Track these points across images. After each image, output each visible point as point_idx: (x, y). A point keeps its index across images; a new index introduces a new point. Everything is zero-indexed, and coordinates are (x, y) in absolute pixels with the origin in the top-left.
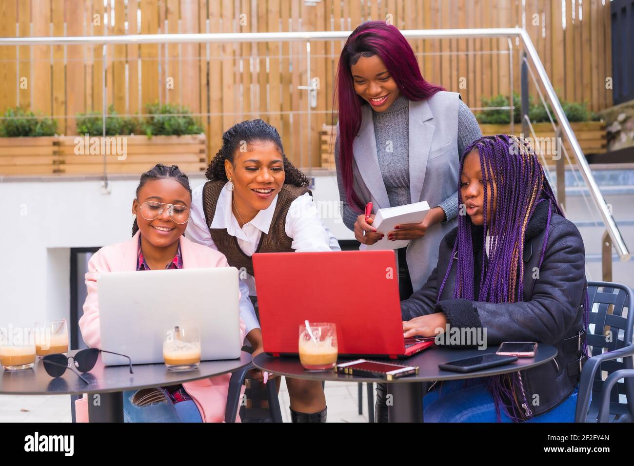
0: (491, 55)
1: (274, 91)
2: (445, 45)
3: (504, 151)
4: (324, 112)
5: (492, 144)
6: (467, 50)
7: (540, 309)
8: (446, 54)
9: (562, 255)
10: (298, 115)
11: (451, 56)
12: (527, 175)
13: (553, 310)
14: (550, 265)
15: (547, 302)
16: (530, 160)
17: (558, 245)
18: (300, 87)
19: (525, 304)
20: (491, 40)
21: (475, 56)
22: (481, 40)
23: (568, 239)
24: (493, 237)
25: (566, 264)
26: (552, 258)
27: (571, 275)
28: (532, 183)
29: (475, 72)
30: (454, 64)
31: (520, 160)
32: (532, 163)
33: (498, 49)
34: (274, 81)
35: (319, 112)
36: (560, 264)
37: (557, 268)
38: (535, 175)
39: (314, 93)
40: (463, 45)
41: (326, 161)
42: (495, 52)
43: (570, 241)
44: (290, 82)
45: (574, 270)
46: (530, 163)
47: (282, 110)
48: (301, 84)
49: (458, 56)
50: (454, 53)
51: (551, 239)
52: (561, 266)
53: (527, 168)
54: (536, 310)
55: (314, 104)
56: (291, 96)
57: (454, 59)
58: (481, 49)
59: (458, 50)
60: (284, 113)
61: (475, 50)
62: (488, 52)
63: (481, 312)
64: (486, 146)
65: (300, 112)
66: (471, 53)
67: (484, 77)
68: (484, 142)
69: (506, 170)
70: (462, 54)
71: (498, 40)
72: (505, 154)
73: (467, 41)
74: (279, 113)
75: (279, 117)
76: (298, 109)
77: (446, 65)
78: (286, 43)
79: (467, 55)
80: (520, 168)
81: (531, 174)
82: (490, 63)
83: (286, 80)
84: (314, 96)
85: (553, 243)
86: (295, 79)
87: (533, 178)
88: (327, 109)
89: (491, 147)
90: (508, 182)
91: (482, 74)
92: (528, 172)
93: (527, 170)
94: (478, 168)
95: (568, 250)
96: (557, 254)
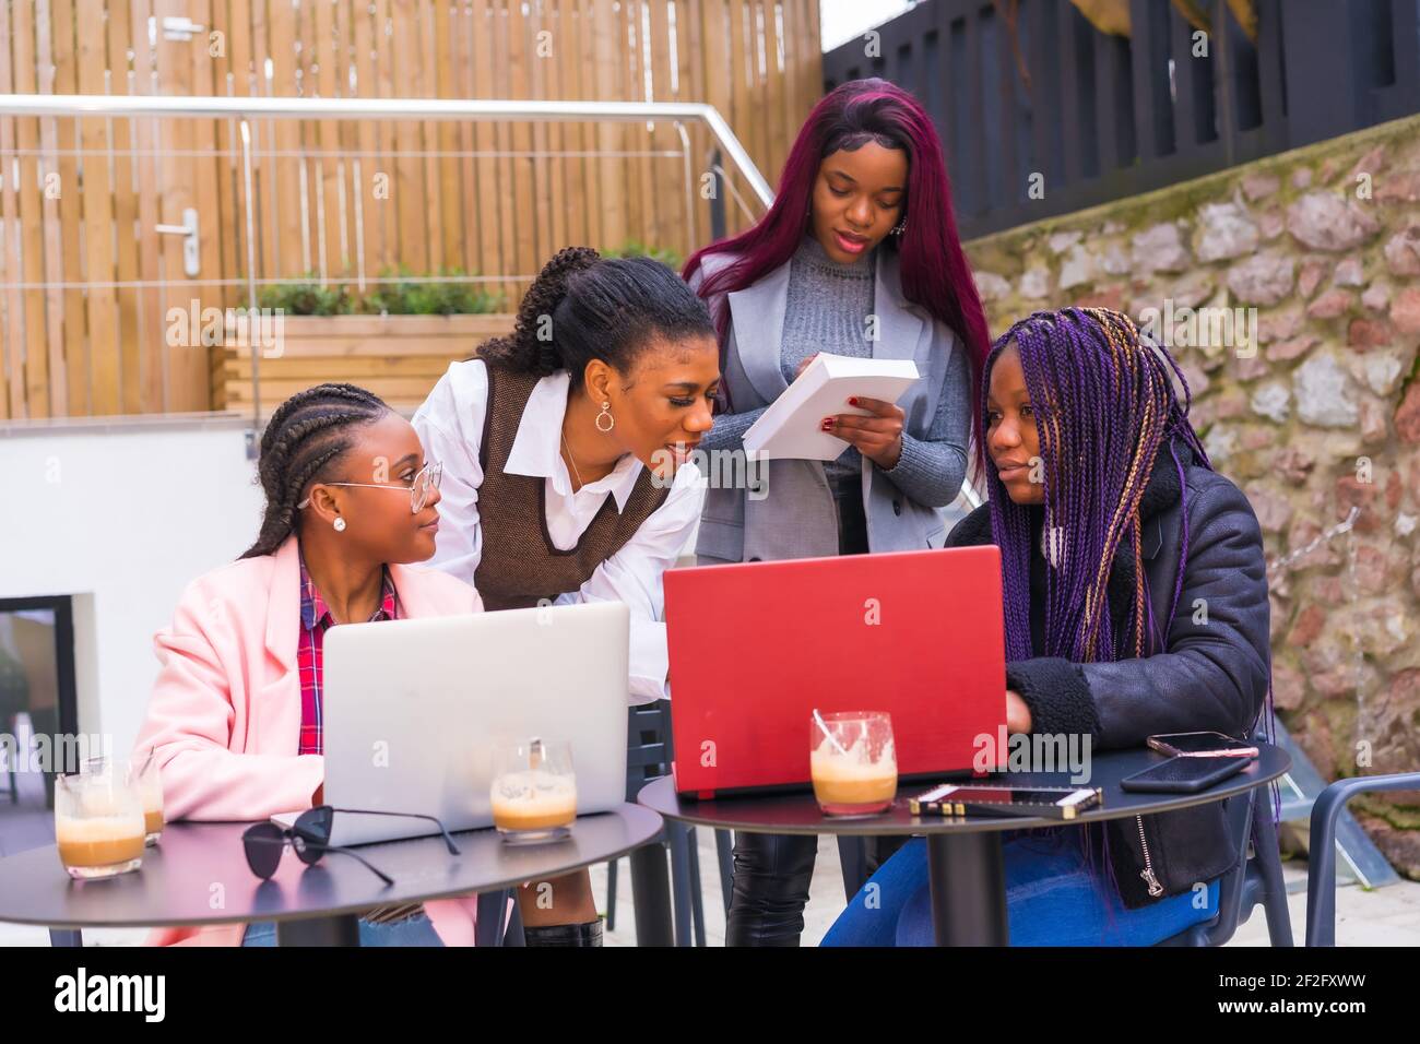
0: (583, 161)
1: (100, 237)
2: (485, 134)
3: (1072, 347)
4: (217, 282)
5: (1046, 332)
6: (533, 148)
7: (1206, 666)
8: (487, 155)
9: (1222, 550)
10: (156, 290)
11: (497, 160)
12: (1127, 397)
13: (1233, 666)
14: (1201, 574)
15: (1219, 651)
16: (1132, 361)
17: (1211, 531)
18: (161, 228)
19: (1174, 659)
20: (582, 126)
21: (549, 160)
22: (562, 126)
23: (1229, 517)
24: (1061, 529)
25: (1233, 569)
26: (1202, 559)
27: (1246, 593)
28: (1137, 413)
29: (549, 199)
30: (505, 181)
31: (1107, 364)
32: (1136, 368)
33: (597, 148)
34: (98, 212)
35: (204, 283)
36: (1220, 572)
37: (1217, 580)
38: (1143, 395)
39: (193, 242)
40: (522, 138)
41: (236, 397)
42: (590, 154)
43: (1235, 522)
44: (136, 215)
45: (1250, 581)
46: (1132, 368)
47: (117, 278)
48: (161, 221)
49: (512, 161)
50: (505, 154)
51: (1196, 520)
52: (1225, 575)
53: (1126, 380)
54: (1200, 669)
55: (192, 266)
56: (138, 248)
57: (505, 167)
58: (563, 148)
59: (512, 149)
60: (122, 285)
61: (548, 148)
62: (578, 154)
63: (1090, 678)
64: (1033, 336)
65: (161, 283)
66: (540, 155)
67: (571, 210)
68: (1030, 328)
69: (1078, 387)
70: (521, 156)
71: (596, 127)
72: (1073, 351)
73: (531, 126)
74: (111, 285)
75: (111, 297)
76: (155, 276)
77: (487, 182)
78: (120, 122)
79: (532, 160)
80: (1108, 381)
81: (1135, 392)
82: (580, 181)
83: (124, 210)
84: (192, 249)
85: (1201, 529)
86: (147, 209)
87: (1139, 401)
88: (223, 276)
89: (1044, 337)
90: (1083, 413)
91: (565, 203)
92: (1127, 390)
93: (1126, 383)
94: (1018, 383)
95: (1231, 540)
96: (1212, 550)
